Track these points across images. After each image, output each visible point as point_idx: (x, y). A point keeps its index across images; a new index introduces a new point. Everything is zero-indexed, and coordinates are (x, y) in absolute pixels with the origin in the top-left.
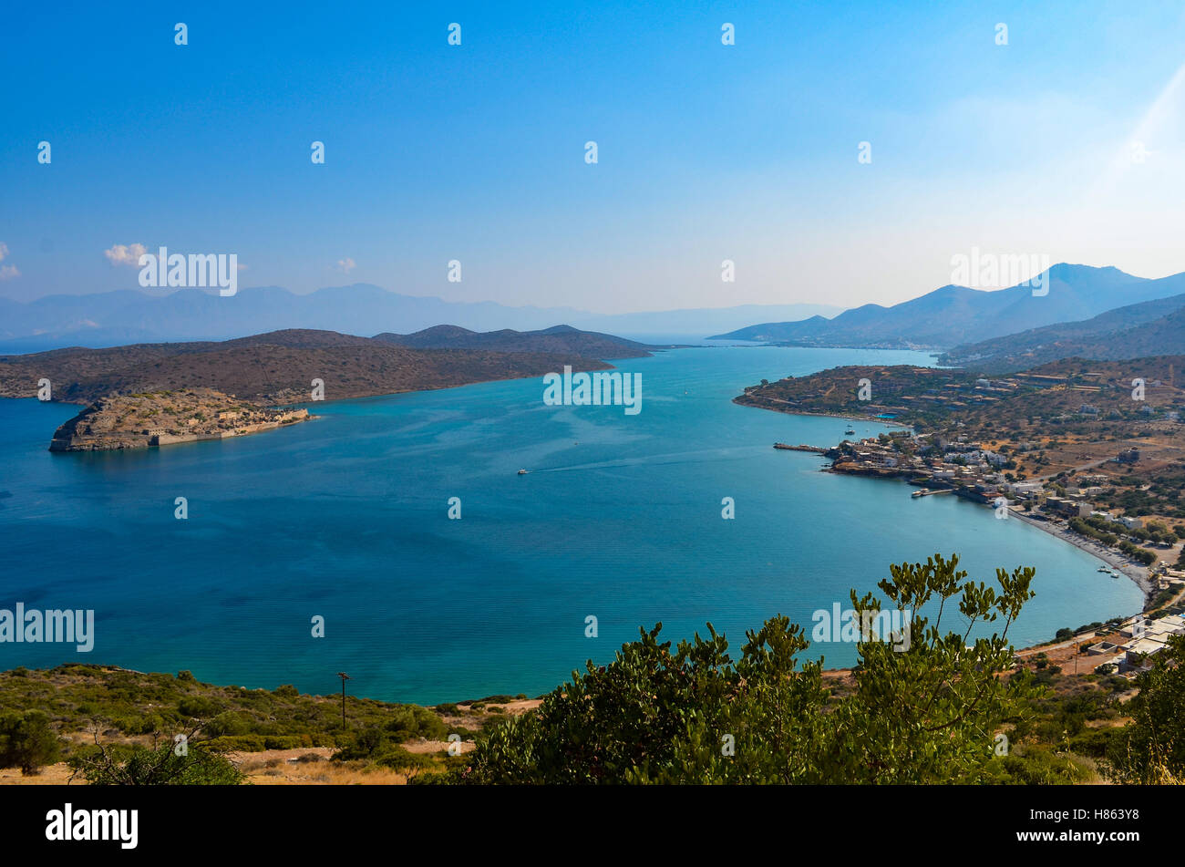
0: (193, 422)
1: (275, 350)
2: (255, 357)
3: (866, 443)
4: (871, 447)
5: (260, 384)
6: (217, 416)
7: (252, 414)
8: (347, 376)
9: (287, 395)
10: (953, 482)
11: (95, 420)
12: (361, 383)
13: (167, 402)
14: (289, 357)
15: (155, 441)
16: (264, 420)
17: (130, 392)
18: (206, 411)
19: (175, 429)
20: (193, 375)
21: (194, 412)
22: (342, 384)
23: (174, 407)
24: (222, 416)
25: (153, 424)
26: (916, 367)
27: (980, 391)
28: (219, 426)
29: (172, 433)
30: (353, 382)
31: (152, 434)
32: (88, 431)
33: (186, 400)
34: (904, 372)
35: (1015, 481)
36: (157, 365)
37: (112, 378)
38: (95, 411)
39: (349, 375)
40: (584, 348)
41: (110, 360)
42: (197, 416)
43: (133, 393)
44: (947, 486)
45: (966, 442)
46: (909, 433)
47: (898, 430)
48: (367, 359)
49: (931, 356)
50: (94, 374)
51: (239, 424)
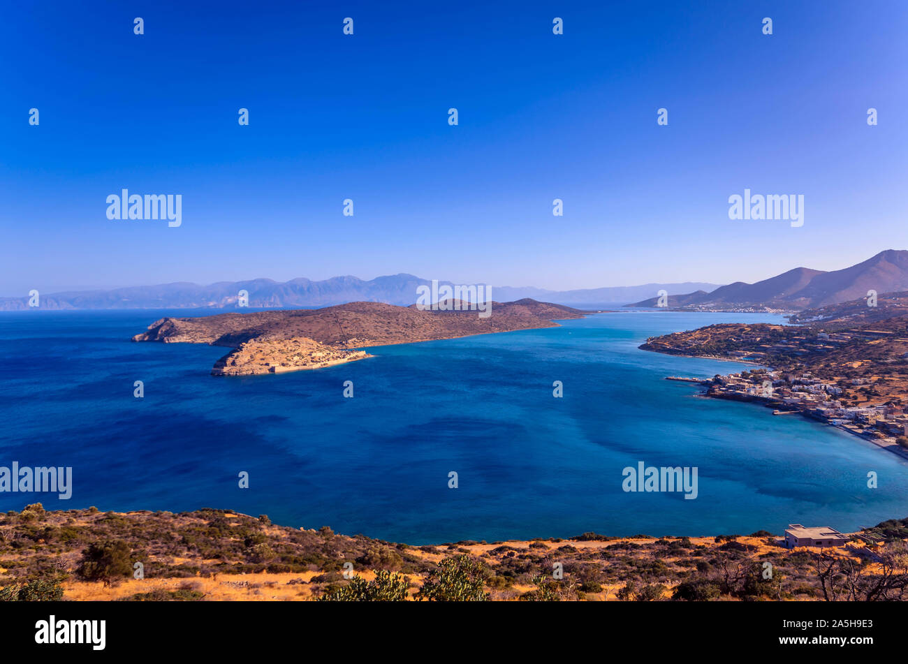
0: (296, 358)
1: (347, 315)
2: (335, 319)
3: (732, 377)
4: (737, 380)
5: (338, 335)
6: (310, 355)
7: (332, 354)
8: (391, 331)
9: (354, 343)
10: (799, 405)
11: (238, 357)
12: (400, 335)
13: (279, 346)
14: (356, 319)
15: (272, 369)
16: (339, 357)
17: (260, 340)
18: (304, 352)
19: (285, 363)
20: (298, 329)
21: (296, 352)
22: (387, 336)
23: (285, 349)
24: (313, 355)
25: (272, 359)
26: (771, 325)
27: (822, 342)
28: (312, 361)
29: (283, 365)
30: (394, 334)
31: (271, 365)
32: (233, 363)
33: (293, 344)
34: (762, 328)
35: (849, 406)
36: (277, 324)
37: (250, 332)
38: (238, 351)
39: (392, 330)
40: (541, 313)
41: (250, 320)
42: (298, 355)
43: (263, 340)
44: (794, 409)
45: (810, 378)
46: (765, 370)
47: (757, 369)
48: (404, 320)
49: (784, 317)
50: (240, 329)
51: (324, 359)
